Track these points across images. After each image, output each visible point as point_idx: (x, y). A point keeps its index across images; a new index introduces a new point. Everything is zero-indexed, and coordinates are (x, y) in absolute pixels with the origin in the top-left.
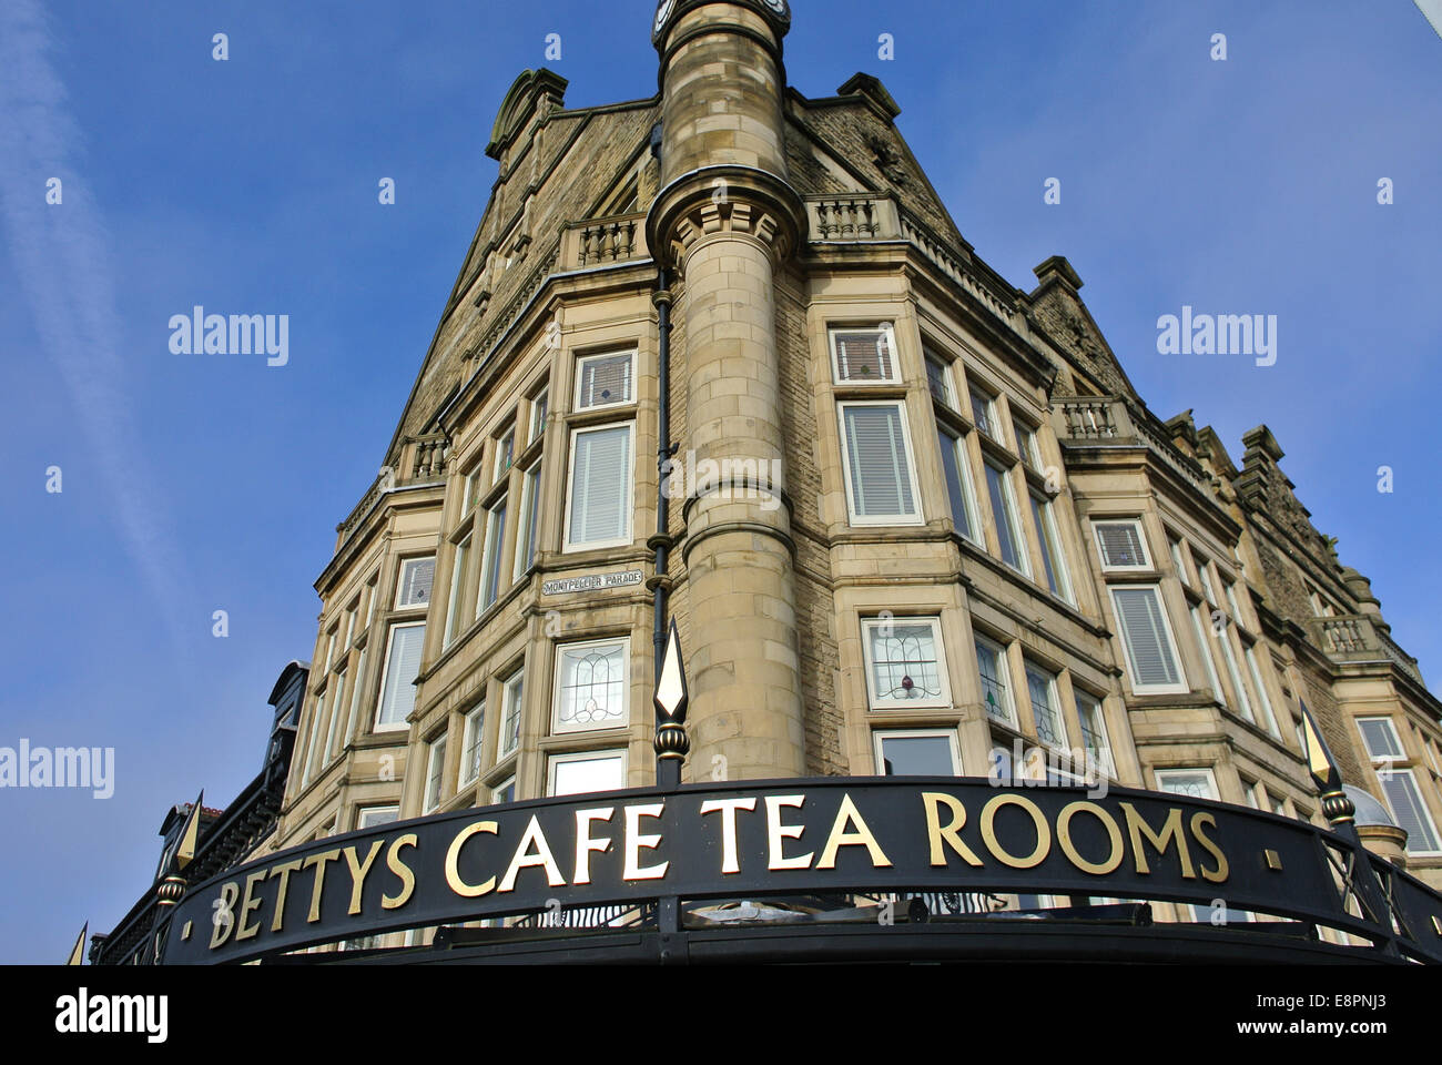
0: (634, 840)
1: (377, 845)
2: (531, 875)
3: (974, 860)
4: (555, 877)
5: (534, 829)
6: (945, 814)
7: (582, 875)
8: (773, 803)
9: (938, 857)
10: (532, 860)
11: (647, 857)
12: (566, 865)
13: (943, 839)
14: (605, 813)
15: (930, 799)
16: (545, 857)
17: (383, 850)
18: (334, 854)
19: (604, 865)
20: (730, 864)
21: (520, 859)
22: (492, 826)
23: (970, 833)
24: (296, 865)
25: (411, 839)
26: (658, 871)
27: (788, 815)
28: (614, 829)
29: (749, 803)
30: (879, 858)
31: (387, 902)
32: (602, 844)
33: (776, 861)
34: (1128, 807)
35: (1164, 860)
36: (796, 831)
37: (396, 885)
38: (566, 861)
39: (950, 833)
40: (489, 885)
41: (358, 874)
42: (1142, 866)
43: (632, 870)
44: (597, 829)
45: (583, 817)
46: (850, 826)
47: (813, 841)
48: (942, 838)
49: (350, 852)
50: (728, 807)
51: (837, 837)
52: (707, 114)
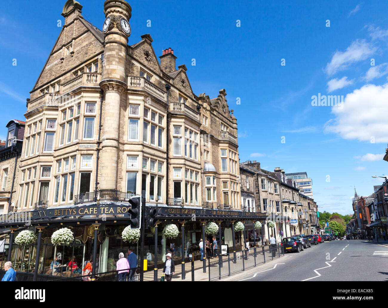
0: (95, 211)
3: (121, 212)
5: (86, 209)
7: (90, 213)
9: (118, 212)
11: (96, 212)
14: (92, 208)
15: (118, 208)
16: (87, 211)
17: (73, 210)
18: (68, 209)
19: (92, 213)
20: (102, 213)
21: (85, 212)
22: (83, 209)
24: (64, 210)
25: (75, 209)
29: (104, 208)
30: (113, 212)
31: (73, 214)
32: (92, 211)
33: (106, 213)
36: (107, 210)
40: (83, 213)
41: (70, 211)
43: (94, 213)
48: (118, 211)
50: (102, 208)
51: (110, 211)
52: (112, 64)
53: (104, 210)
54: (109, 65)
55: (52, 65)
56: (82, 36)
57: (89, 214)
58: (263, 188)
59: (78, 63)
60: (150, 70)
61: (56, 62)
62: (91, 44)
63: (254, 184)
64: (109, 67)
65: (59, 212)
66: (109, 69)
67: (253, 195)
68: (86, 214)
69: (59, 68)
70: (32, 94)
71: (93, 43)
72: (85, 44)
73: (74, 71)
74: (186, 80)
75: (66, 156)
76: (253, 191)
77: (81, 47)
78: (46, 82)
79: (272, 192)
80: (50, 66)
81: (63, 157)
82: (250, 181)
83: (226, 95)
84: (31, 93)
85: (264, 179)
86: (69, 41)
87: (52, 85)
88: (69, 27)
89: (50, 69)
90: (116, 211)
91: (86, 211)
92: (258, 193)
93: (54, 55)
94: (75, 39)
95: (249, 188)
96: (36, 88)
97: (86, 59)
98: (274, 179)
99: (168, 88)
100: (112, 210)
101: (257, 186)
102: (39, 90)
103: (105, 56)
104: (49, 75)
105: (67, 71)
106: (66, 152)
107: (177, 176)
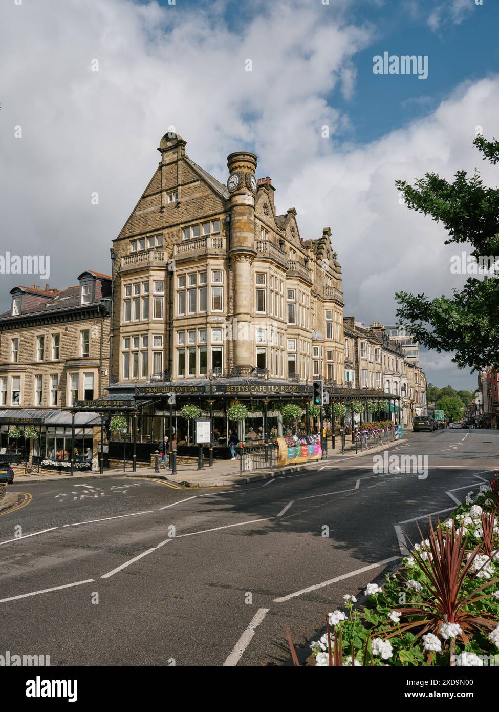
1: (244, 386)
4: (258, 390)
8: (273, 386)
9: (282, 390)
20: (270, 390)
21: (256, 389)
33: (272, 390)
37: (247, 390)
40: (254, 390)
41: (243, 388)
43: (264, 390)
47: (275, 389)
50: (270, 386)
52: (243, 231)
53: (271, 388)
54: (240, 231)
55: (146, 211)
56: (192, 185)
57: (260, 391)
58: (362, 356)
59: (187, 217)
60: (268, 226)
61: (152, 209)
62: (207, 197)
63: (354, 351)
64: (241, 234)
65: (231, 389)
66: (241, 237)
67: (352, 366)
69: (158, 218)
70: (115, 243)
71: (210, 196)
72: (197, 195)
73: (183, 226)
74: (296, 228)
75: (191, 327)
76: (352, 360)
77: (192, 198)
78: (138, 232)
79: (372, 361)
80: (142, 212)
81: (187, 328)
82: (349, 347)
83: (331, 235)
84: (114, 241)
85: (365, 343)
86: (171, 186)
87: (148, 237)
88: (169, 166)
89: (145, 217)
90: (280, 389)
92: (357, 362)
93: (148, 199)
94: (182, 185)
95: (348, 356)
96: (121, 237)
97: (202, 214)
98: (375, 342)
99: (281, 244)
100: (277, 388)
101: (356, 353)
102: (128, 240)
103: (234, 220)
104: (142, 224)
105: (172, 224)
106: (191, 324)
107: (291, 348)
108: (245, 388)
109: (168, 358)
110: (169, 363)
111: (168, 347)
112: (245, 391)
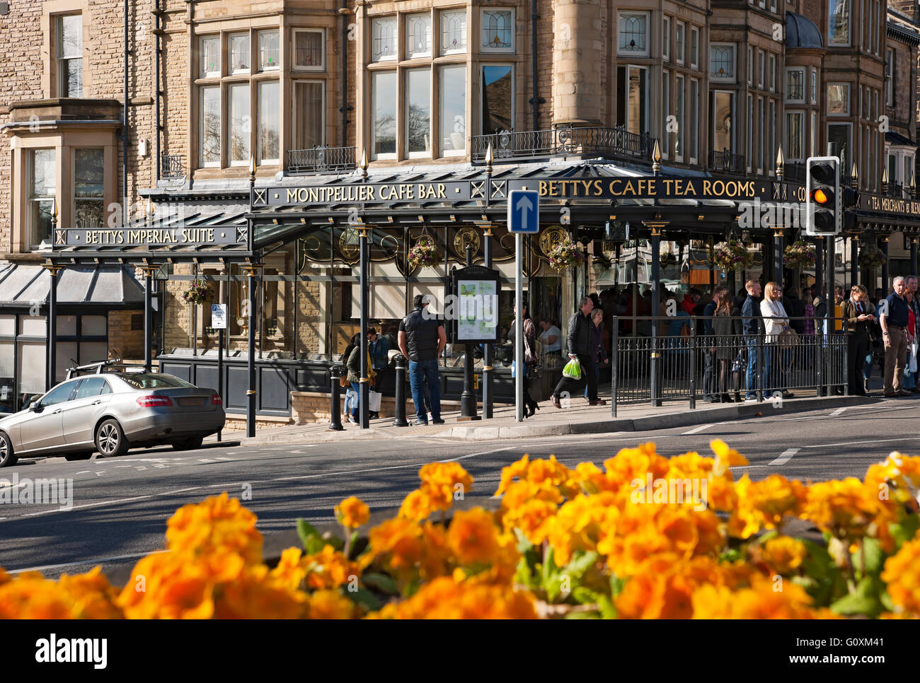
0: (650, 187)
1: (591, 182)
2: (629, 193)
3: (711, 194)
4: (634, 193)
5: (629, 183)
6: (707, 185)
7: (640, 193)
8: (677, 181)
9: (705, 194)
10: (629, 189)
11: (653, 190)
12: (637, 190)
13: (707, 192)
14: (644, 181)
15: (705, 182)
16: (632, 189)
17: (593, 183)
18: (579, 182)
19: (645, 192)
20: (668, 193)
21: (627, 189)
22: (620, 181)
23: (711, 189)
24: (568, 182)
25: (600, 181)
26: (655, 193)
27: (679, 184)
28: (646, 184)
29: (672, 181)
30: (695, 194)
31: (596, 194)
32: (644, 187)
33: (677, 193)
34: (739, 182)
35: (743, 193)
36: (680, 187)
37: (598, 191)
38: (636, 190)
39: (707, 189)
40: (620, 193)
41: (587, 187)
42: (739, 195)
43: (650, 193)
44: (642, 184)
45: (640, 182)
46: (690, 187)
47: (683, 190)
48: (706, 189)
49: (584, 182)
50: (668, 182)
51: (688, 189)
53: (672, 186)
57: (637, 197)
65: (551, 188)
68: (629, 195)
90: (700, 189)
91: (629, 187)
100: (692, 186)
107: (721, 71)
108: (592, 187)
109: (341, 103)
110: (345, 116)
111: (340, 70)
112: (591, 195)
